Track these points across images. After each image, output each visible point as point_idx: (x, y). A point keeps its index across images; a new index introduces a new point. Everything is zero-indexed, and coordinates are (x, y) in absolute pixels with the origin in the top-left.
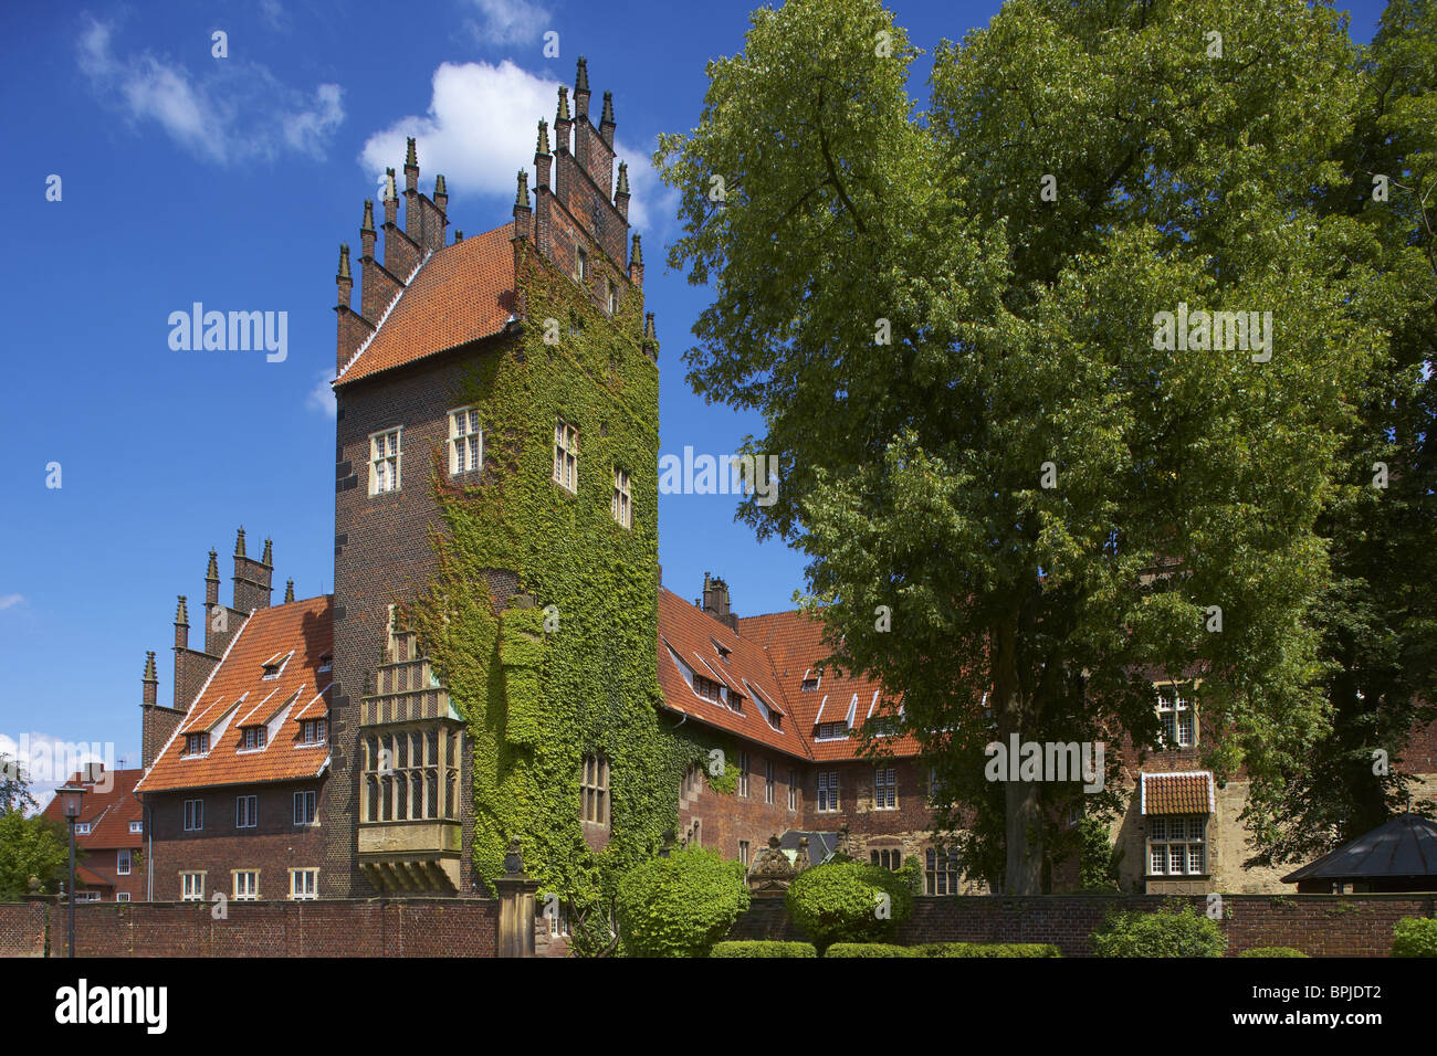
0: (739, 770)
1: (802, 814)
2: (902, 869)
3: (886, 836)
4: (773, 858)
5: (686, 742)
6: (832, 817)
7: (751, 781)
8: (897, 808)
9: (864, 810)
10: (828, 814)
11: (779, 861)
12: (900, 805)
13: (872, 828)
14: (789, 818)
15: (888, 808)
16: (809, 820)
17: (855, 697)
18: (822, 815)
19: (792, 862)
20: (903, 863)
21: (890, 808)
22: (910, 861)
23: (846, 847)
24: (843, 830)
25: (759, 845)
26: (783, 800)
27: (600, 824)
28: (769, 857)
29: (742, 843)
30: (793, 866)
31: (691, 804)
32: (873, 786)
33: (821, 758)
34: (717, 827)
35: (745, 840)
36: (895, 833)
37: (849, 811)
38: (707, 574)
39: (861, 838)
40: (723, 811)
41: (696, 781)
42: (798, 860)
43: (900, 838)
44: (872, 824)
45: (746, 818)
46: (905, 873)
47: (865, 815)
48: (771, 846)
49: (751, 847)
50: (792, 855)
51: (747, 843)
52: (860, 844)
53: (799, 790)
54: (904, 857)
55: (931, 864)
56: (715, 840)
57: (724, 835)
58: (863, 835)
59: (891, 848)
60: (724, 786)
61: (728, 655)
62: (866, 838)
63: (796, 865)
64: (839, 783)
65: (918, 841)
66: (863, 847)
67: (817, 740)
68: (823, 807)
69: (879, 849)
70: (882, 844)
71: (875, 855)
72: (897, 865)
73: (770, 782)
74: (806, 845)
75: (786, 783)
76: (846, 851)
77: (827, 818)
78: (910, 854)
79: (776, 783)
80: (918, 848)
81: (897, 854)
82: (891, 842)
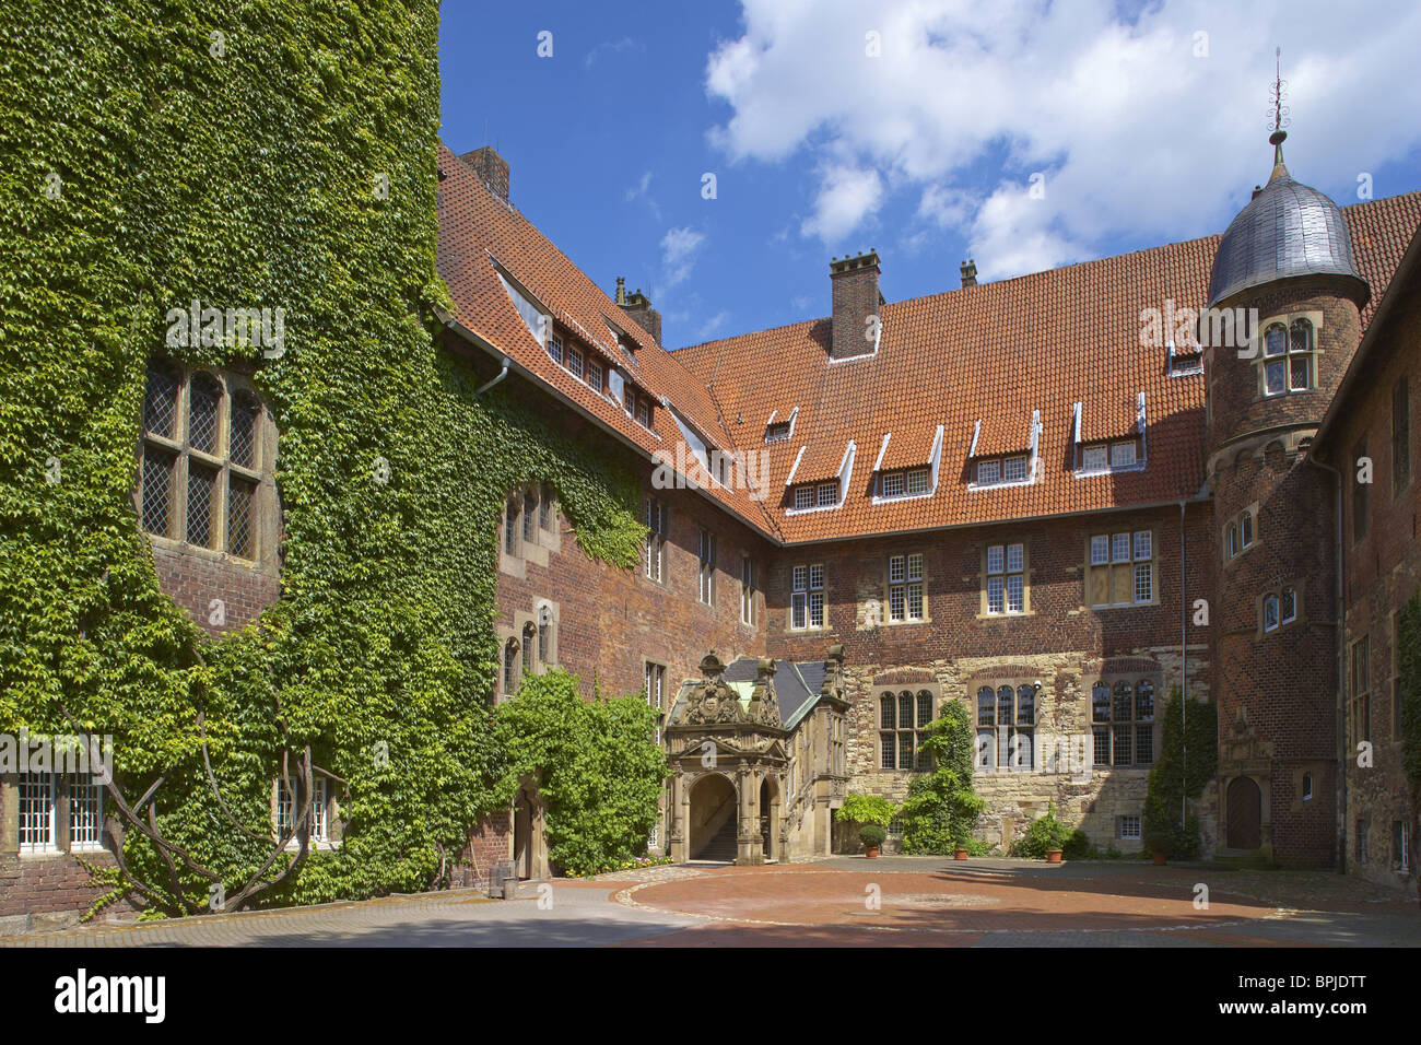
0: (645, 530)
1: (765, 635)
2: (935, 722)
3: (907, 668)
4: (710, 694)
5: (517, 432)
6: (816, 639)
7: (671, 555)
8: (927, 619)
9: (870, 623)
10: (807, 634)
11: (721, 700)
12: (931, 614)
13: (883, 655)
14: (741, 636)
15: (910, 620)
16: (776, 640)
17: (852, 445)
18: (800, 634)
19: (745, 703)
20: (936, 713)
21: (915, 620)
22: (951, 709)
23: (840, 686)
24: (833, 656)
25: (684, 676)
26: (731, 604)
27: (237, 561)
28: (701, 693)
29: (650, 666)
30: (746, 708)
31: (532, 568)
32: (884, 584)
33: (795, 538)
34: (595, 627)
35: (657, 660)
36: (923, 663)
37: (844, 625)
38: (620, 281)
39: (865, 671)
40: (611, 599)
41: (544, 524)
42: (755, 699)
43: (932, 671)
44: (880, 647)
45: (658, 621)
46: (942, 730)
47: (870, 633)
48: (706, 672)
49: (669, 675)
50: (745, 690)
51: (662, 669)
52: (862, 682)
53: (759, 595)
54: (938, 703)
55: (988, 713)
56: (591, 652)
57: (611, 647)
58: (870, 667)
59: (915, 689)
60: (612, 551)
61: (636, 352)
62: (873, 672)
63: (752, 708)
64: (826, 582)
65: (962, 676)
66: (869, 687)
67: (789, 512)
68: (800, 621)
69: (896, 690)
70: (900, 682)
71: (887, 699)
72: (926, 716)
73: (708, 565)
74: (771, 673)
75: (737, 576)
76: (839, 693)
77: (806, 640)
78: (948, 699)
79: (718, 571)
80: (964, 688)
81: (926, 699)
82: (916, 678)
